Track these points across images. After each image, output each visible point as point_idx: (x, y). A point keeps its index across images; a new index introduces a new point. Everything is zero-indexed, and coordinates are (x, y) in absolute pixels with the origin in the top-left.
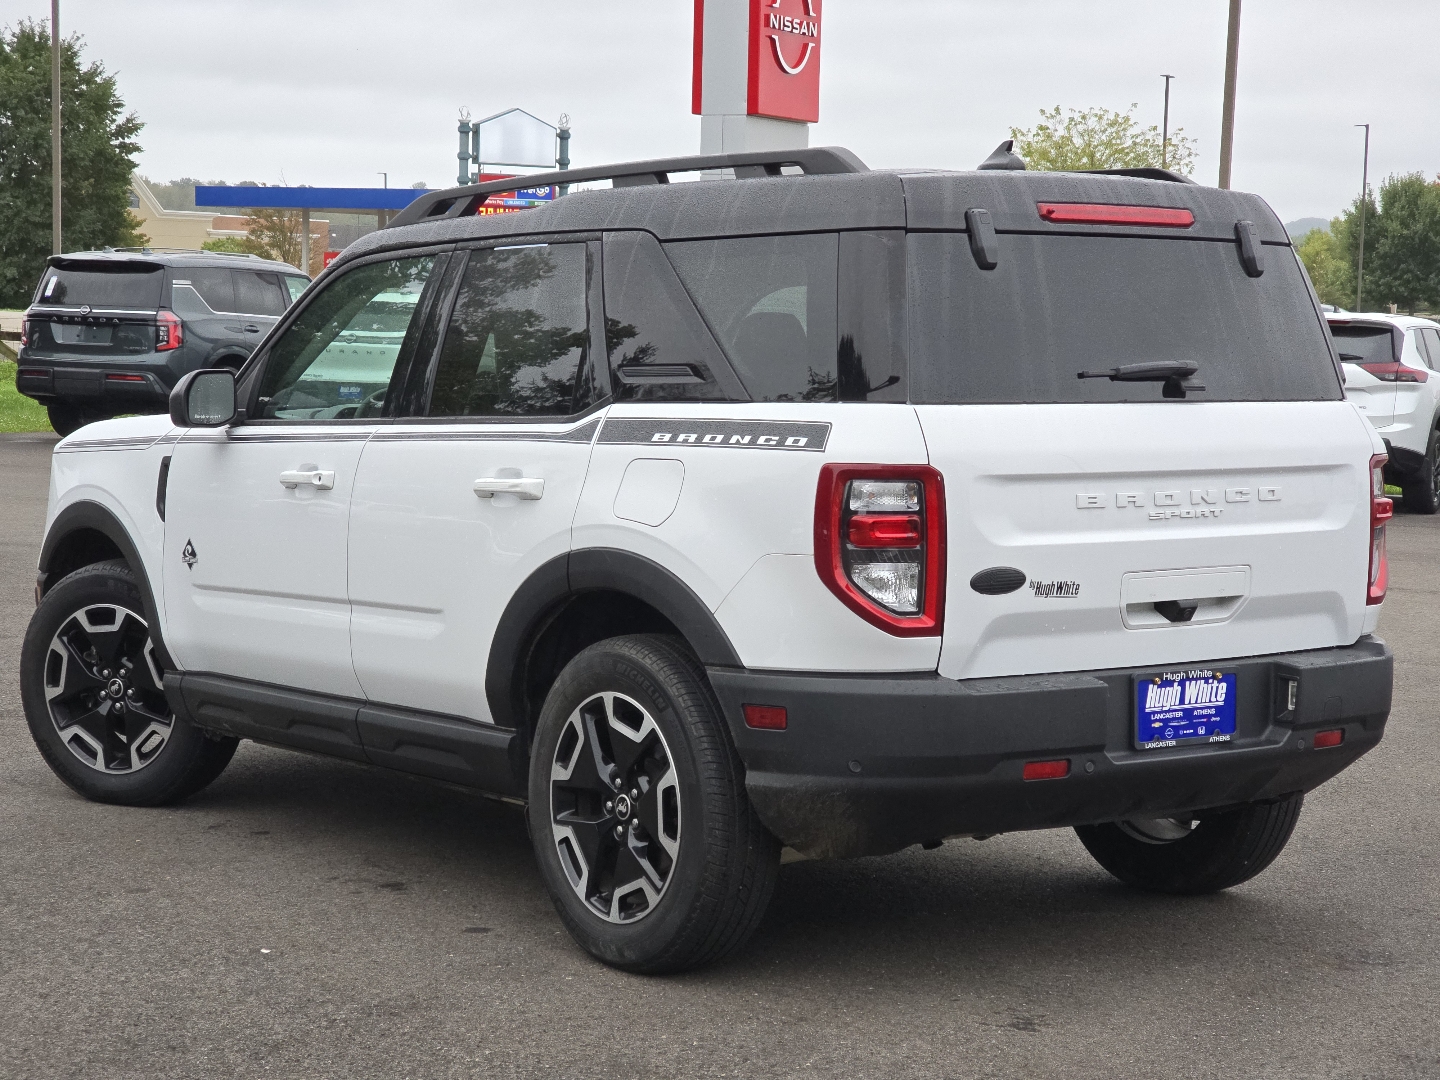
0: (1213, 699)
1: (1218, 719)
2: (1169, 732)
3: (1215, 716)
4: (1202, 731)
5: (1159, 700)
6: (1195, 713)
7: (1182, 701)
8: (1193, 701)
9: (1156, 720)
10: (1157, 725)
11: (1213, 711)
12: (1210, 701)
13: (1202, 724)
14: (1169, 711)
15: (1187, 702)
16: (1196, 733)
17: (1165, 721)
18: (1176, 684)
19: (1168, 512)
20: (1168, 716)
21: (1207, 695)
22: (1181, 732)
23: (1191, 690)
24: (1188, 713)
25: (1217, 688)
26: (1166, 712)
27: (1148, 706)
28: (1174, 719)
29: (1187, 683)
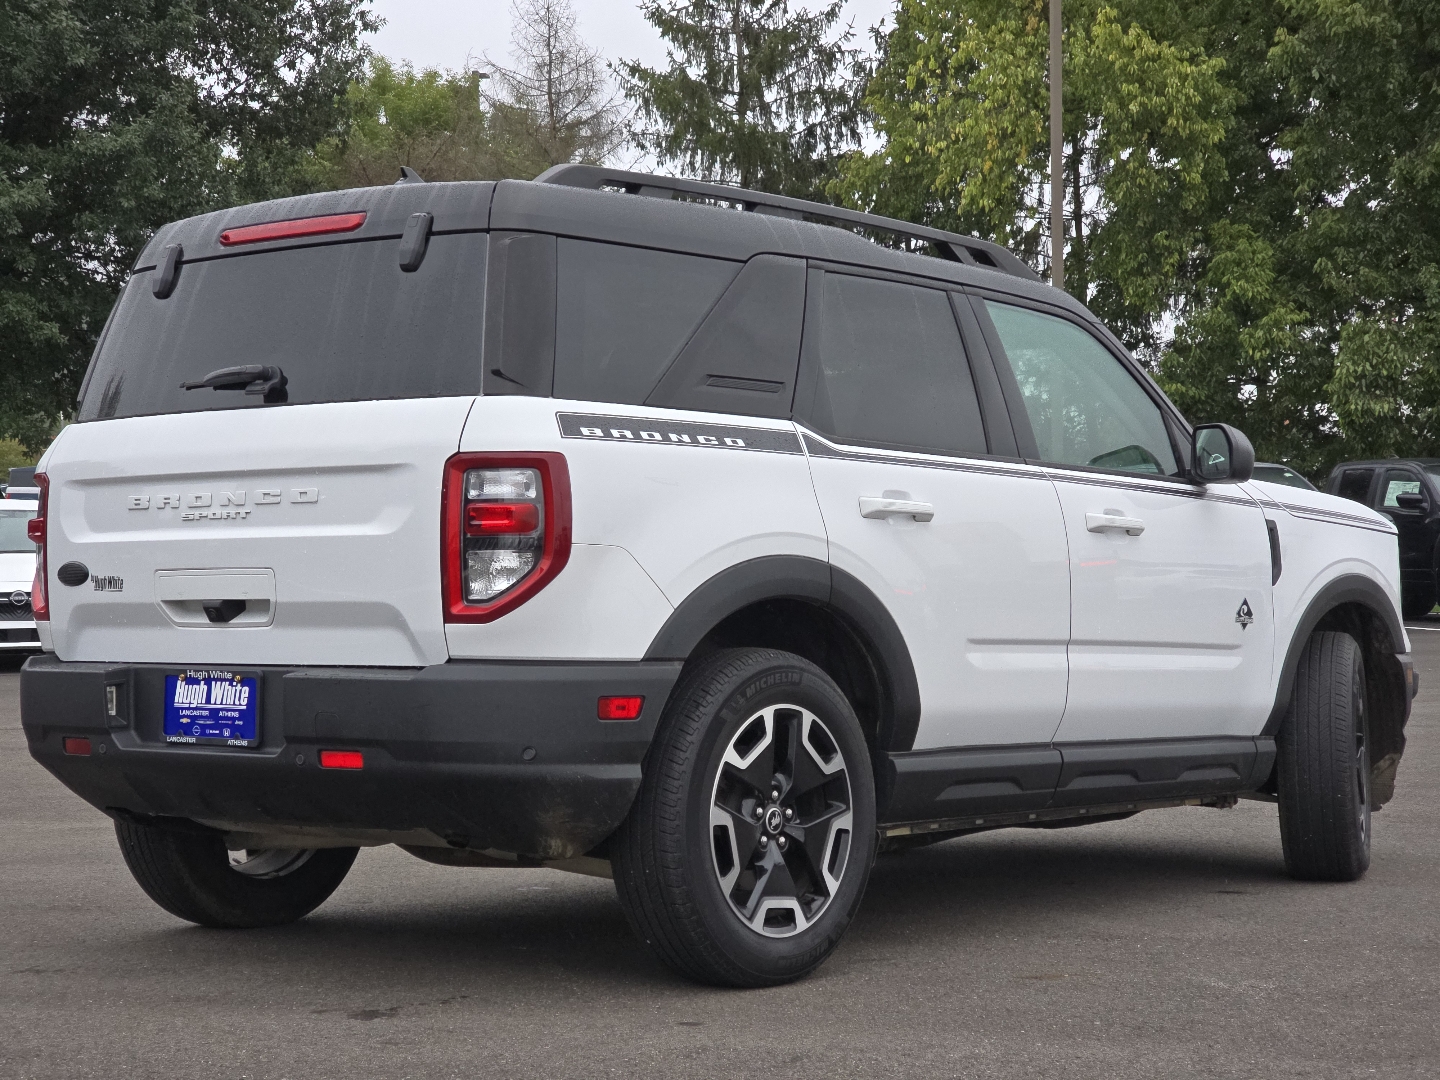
0: (237, 702)
1: (241, 723)
2: (196, 730)
3: (239, 719)
4: (227, 733)
5: (186, 696)
6: (221, 714)
7: (208, 701)
8: (219, 702)
9: (184, 716)
10: (184, 721)
11: (236, 715)
12: (234, 704)
13: (227, 726)
14: (196, 709)
15: (213, 701)
16: (221, 734)
17: (194, 718)
18: (202, 682)
19: (197, 513)
20: (195, 713)
21: (231, 697)
22: (207, 731)
23: (217, 690)
24: (214, 713)
25: (241, 691)
26: (194, 709)
27: (176, 700)
28: (201, 717)
29: (213, 683)
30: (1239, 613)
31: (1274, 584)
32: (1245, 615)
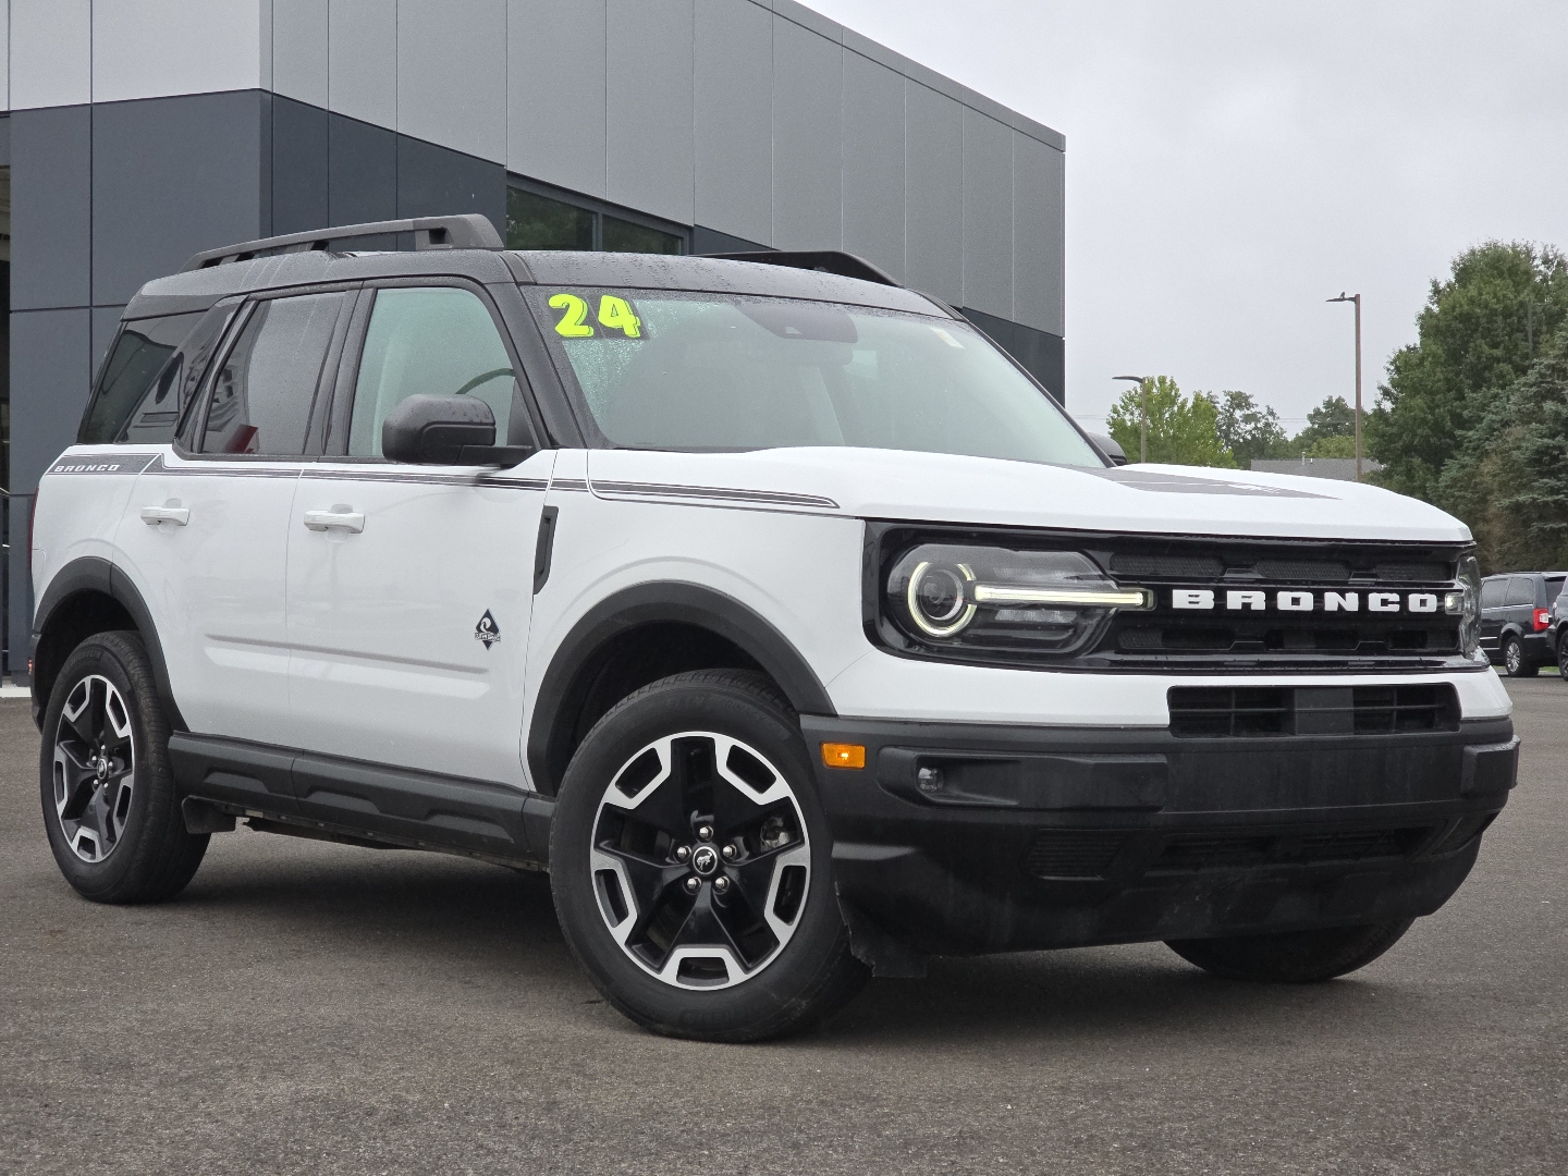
30: (478, 628)
31: (536, 590)
32: (489, 630)
